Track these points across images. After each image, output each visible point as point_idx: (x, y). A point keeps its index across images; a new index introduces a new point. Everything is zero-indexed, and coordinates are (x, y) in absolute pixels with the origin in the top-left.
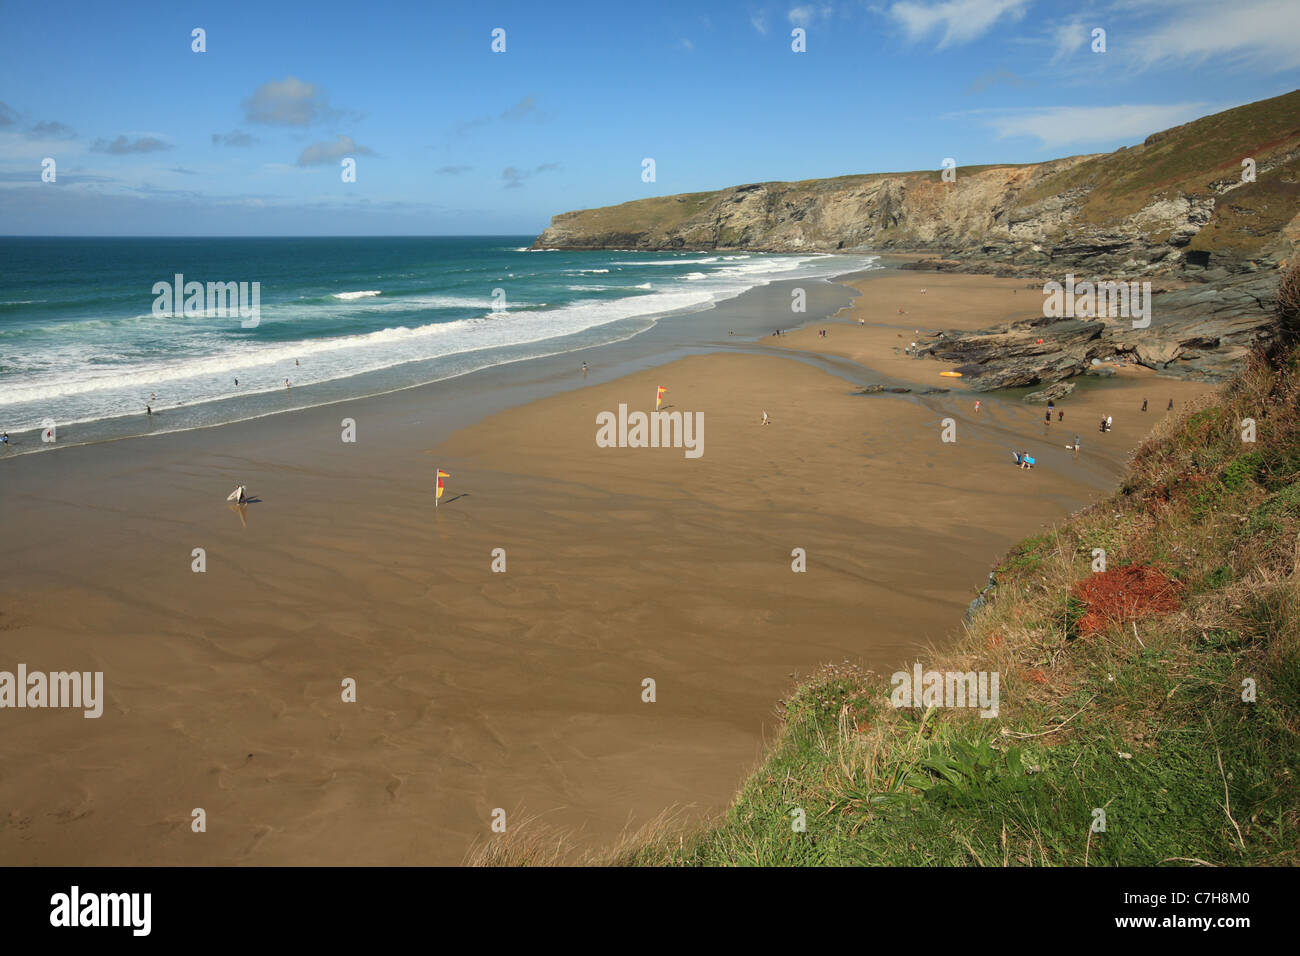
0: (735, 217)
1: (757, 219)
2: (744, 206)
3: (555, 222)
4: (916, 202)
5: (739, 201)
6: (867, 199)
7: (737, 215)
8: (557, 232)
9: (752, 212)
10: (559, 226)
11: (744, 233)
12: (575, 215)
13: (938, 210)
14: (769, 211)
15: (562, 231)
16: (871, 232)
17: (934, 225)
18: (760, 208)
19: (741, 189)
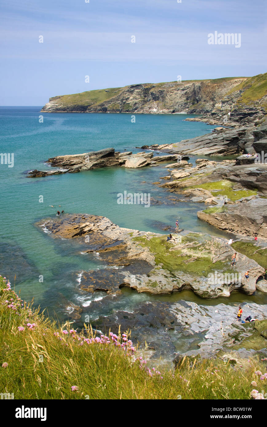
0: (130, 99)
1: (140, 100)
2: (134, 95)
3: (50, 100)
4: (205, 93)
5: (132, 92)
6: (185, 91)
7: (131, 98)
8: (51, 105)
9: (138, 97)
10: (52, 102)
11: (134, 106)
12: (59, 98)
13: (213, 97)
14: (145, 97)
15: (53, 105)
16: (187, 106)
17: (212, 103)
18: (141, 95)
19: (132, 87)
